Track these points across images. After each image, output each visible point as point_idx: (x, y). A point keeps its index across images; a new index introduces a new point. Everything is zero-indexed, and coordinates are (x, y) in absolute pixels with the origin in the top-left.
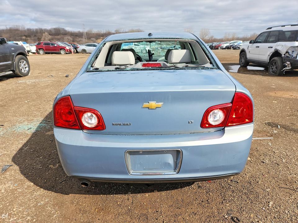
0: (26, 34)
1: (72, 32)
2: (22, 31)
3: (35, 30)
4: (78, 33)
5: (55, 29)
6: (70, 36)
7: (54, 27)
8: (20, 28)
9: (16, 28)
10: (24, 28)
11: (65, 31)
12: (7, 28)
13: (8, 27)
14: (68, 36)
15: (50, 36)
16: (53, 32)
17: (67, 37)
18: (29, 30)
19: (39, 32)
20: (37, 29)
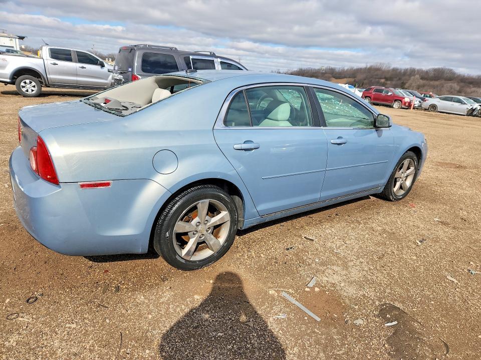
0: (388, 76)
1: (464, 76)
2: (384, 72)
3: (403, 71)
4: (477, 78)
5: (435, 70)
6: (458, 82)
7: (436, 67)
8: (384, 68)
9: (378, 66)
10: (389, 67)
11: (454, 73)
12: (367, 66)
13: (369, 66)
14: (452, 83)
15: (421, 81)
16: (431, 74)
17: (450, 84)
18: (395, 70)
19: (408, 73)
20: (407, 70)
